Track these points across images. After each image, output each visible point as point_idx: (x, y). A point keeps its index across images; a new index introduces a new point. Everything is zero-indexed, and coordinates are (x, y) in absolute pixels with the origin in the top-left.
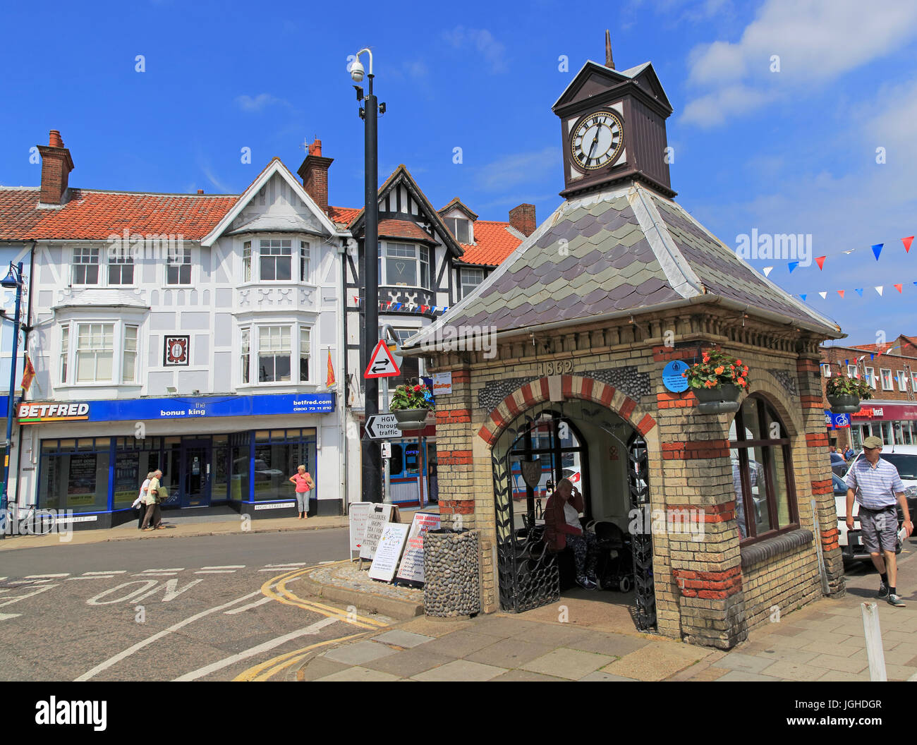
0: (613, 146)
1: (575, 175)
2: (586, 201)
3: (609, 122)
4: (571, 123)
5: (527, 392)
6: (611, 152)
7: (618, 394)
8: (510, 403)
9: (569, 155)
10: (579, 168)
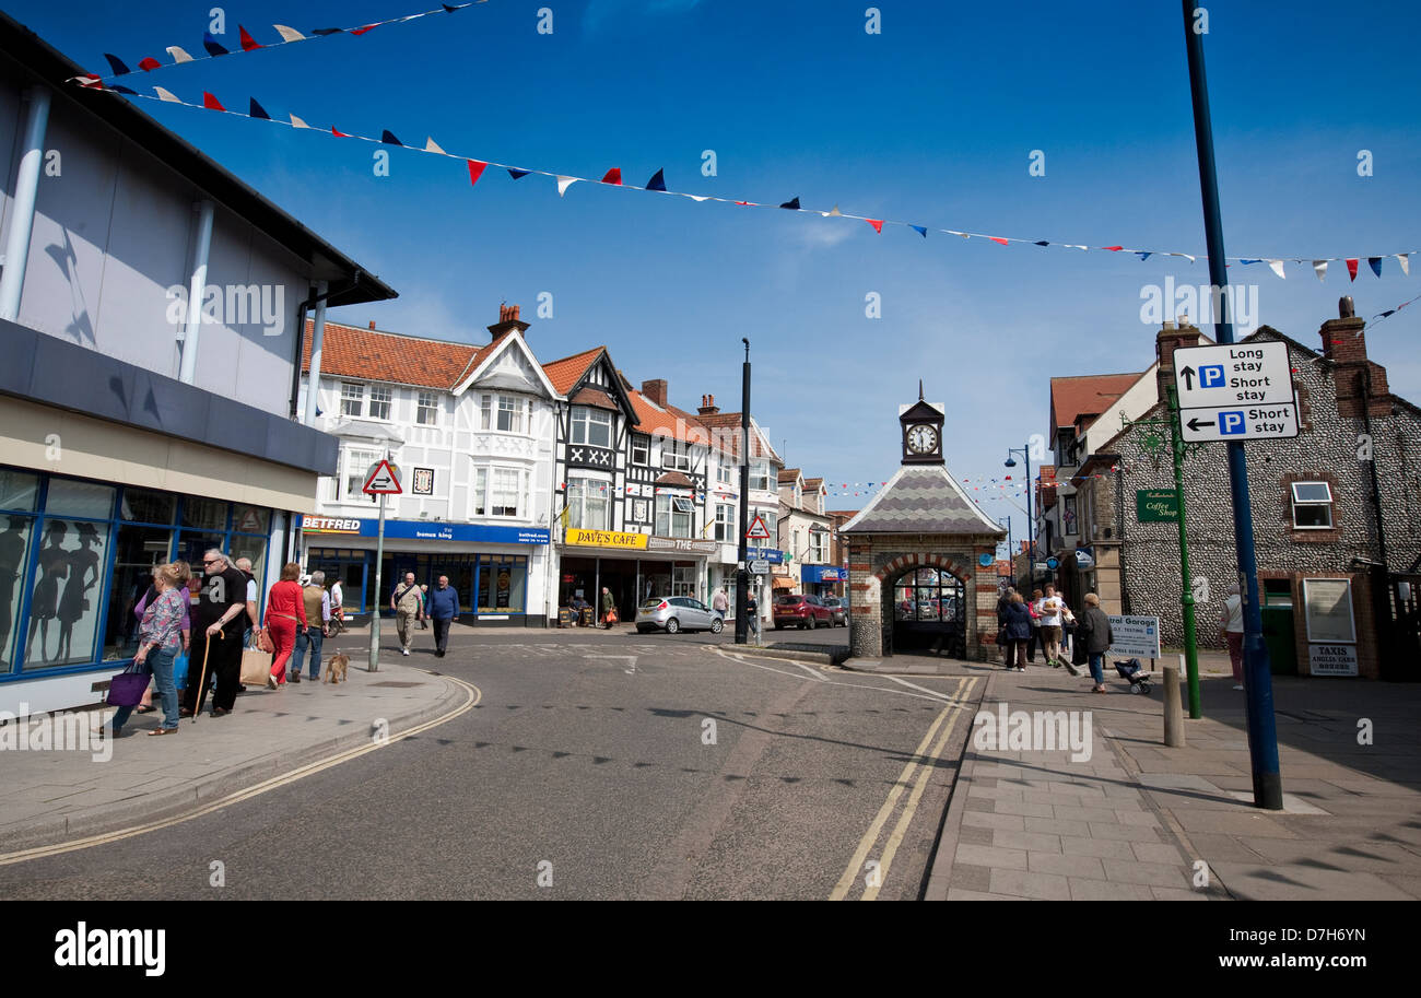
0: (931, 444)
1: (909, 453)
2: (917, 468)
3: (929, 432)
4: (908, 427)
5: (905, 559)
6: (930, 447)
7: (954, 564)
8: (895, 563)
9: (906, 445)
10: (911, 450)
